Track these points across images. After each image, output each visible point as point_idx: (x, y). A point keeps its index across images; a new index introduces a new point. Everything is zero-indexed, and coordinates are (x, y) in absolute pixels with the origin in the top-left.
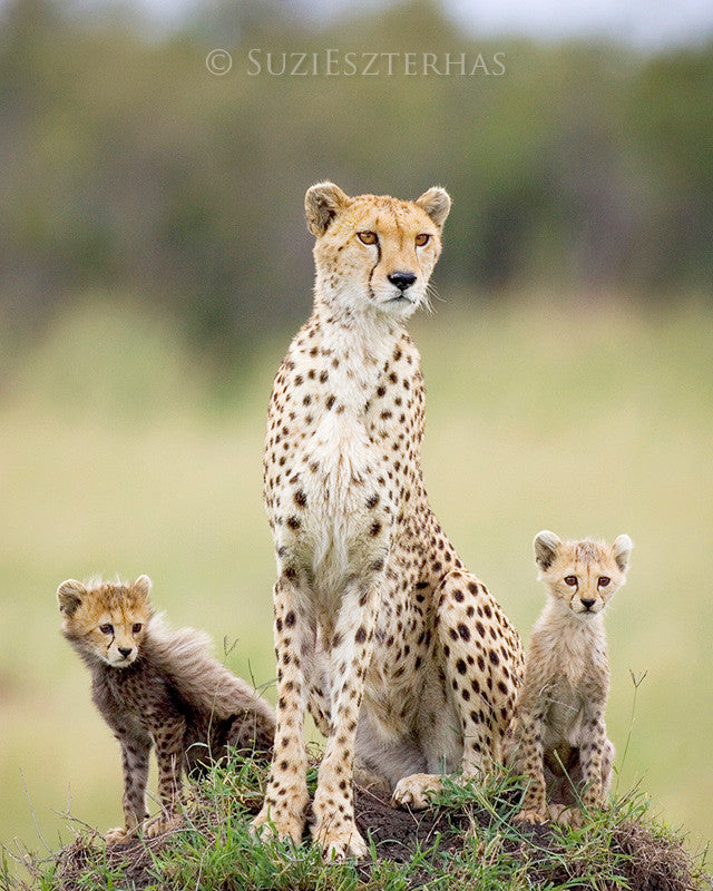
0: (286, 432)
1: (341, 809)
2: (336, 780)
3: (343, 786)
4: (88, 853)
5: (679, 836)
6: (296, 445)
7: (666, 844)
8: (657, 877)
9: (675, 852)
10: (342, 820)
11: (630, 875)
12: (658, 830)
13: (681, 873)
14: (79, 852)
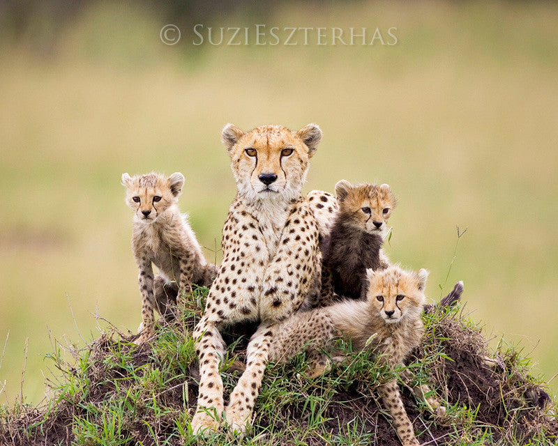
0: (243, 255)
1: (247, 400)
2: (251, 380)
3: (254, 385)
4: (109, 344)
5: (479, 326)
6: (248, 265)
7: (471, 333)
8: (466, 353)
9: (477, 337)
10: (245, 408)
11: (449, 352)
12: (466, 324)
13: (480, 350)
14: (104, 344)
